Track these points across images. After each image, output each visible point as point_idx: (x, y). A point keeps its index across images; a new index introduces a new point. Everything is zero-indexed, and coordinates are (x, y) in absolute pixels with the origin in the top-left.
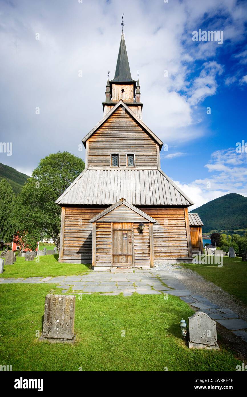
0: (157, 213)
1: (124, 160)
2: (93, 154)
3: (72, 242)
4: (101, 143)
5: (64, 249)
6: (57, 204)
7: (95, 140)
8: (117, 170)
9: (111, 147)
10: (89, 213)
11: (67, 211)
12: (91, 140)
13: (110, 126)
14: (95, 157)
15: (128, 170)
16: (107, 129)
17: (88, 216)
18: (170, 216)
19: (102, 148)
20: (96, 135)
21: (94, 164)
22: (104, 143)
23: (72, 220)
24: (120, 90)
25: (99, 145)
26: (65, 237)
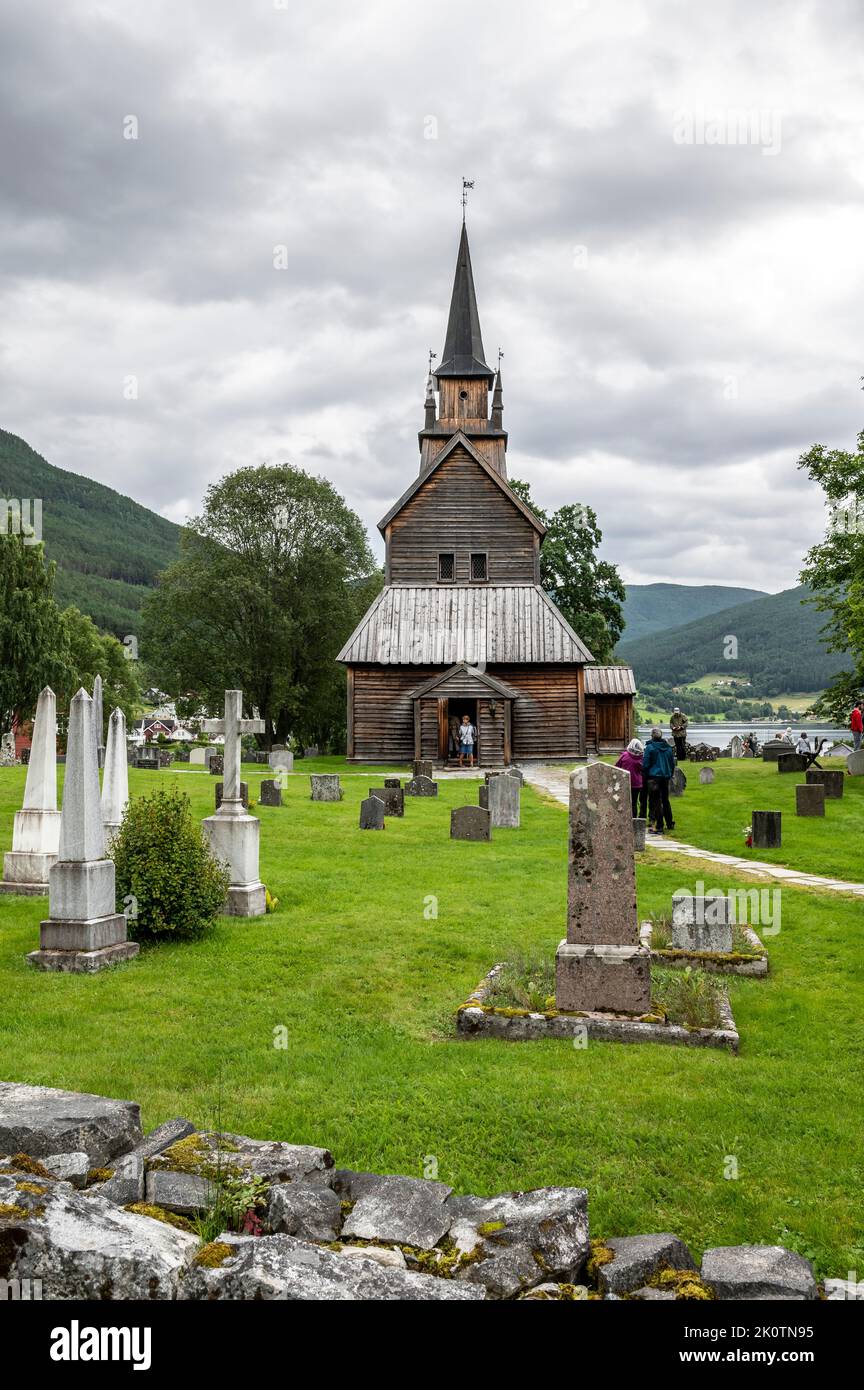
0: (525, 677)
1: (463, 567)
2: (400, 554)
3: (369, 731)
4: (415, 530)
5: (355, 743)
6: (340, 662)
7: (405, 524)
8: (451, 589)
9: (439, 538)
10: (400, 677)
11: (358, 674)
12: (397, 524)
13: (435, 491)
14: (404, 561)
15: (474, 588)
16: (429, 499)
17: (397, 684)
18: (551, 682)
19: (419, 540)
20: (407, 513)
21: (404, 576)
22: (424, 530)
23: (367, 692)
24: (457, 395)
25: (412, 535)
26: (355, 722)
